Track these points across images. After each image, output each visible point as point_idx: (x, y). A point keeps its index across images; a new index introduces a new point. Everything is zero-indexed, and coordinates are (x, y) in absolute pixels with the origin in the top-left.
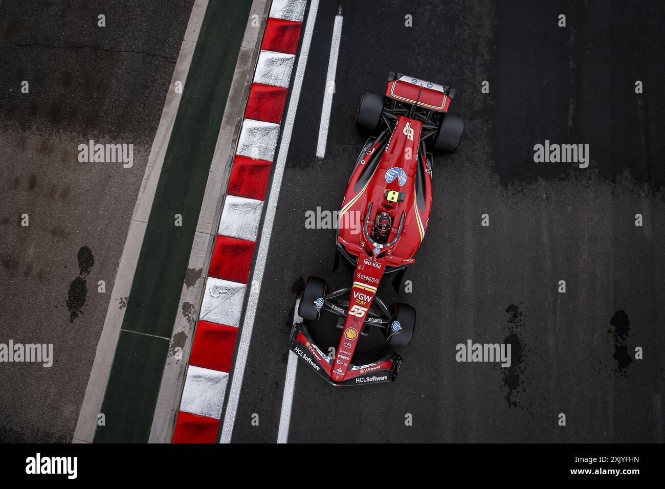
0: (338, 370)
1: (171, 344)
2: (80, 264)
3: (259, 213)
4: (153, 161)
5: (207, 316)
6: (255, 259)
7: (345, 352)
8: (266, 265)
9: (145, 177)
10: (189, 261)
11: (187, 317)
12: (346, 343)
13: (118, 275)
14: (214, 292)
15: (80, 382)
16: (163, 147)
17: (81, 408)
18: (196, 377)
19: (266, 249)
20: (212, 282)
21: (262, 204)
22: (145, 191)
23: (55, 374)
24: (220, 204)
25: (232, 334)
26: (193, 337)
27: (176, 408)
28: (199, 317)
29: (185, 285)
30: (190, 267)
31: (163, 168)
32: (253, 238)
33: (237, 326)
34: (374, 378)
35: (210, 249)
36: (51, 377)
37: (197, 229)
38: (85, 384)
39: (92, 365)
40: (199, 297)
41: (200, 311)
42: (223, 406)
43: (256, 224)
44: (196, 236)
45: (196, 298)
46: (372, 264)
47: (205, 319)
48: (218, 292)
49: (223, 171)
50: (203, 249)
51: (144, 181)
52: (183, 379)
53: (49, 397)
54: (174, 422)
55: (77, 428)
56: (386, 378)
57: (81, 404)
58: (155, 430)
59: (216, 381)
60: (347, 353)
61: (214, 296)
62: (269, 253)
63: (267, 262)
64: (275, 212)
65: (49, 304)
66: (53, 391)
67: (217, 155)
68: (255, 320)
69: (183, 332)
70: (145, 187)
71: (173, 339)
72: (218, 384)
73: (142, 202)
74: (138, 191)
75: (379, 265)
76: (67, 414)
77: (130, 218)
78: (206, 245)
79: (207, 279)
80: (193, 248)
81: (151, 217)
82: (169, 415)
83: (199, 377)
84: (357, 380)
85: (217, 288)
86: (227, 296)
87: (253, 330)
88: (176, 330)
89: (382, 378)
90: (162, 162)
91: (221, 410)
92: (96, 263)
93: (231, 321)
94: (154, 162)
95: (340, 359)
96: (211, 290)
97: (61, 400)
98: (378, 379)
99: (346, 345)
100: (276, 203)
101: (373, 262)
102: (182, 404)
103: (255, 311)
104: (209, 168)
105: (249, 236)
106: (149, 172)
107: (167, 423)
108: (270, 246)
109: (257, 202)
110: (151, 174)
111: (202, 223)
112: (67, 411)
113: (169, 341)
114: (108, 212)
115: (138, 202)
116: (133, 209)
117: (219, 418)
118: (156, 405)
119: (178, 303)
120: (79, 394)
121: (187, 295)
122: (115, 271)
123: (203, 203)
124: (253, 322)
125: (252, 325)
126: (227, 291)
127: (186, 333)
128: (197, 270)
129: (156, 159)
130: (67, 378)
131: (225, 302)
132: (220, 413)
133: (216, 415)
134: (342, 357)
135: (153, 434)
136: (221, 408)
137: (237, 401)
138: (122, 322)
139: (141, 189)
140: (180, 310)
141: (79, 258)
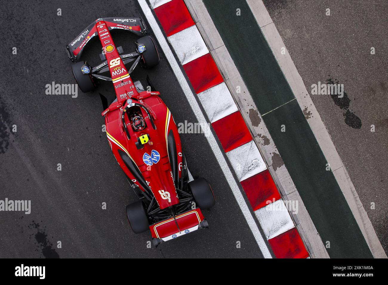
0: (102, 26)
1: (259, 114)
2: (353, 116)
3: (266, 231)
4: (362, 212)
5: (250, 145)
6: (246, 201)
7: (106, 37)
8: (236, 202)
9: (358, 199)
10: (287, 170)
11: (262, 136)
12: (109, 42)
13: (324, 127)
14: (256, 162)
15: (295, 52)
16: (363, 226)
17: (283, 40)
18: (229, 107)
19: (244, 212)
20: (262, 167)
21: (267, 238)
22: (350, 190)
23: (313, 45)
24: (295, 218)
25: (226, 147)
26: (249, 127)
27: (228, 82)
28: (255, 142)
29: (277, 152)
30: (284, 166)
31: (351, 213)
32: (257, 212)
33: (227, 153)
34: (79, 39)
35: (279, 186)
36: (314, 42)
37: (297, 191)
38: (292, 54)
39: (296, 66)
40: (264, 153)
41: (256, 145)
42: (200, 103)
43: (262, 223)
44: (295, 187)
45: (265, 151)
46: (127, 94)
47: (250, 143)
48: (254, 164)
49: (310, 240)
50: (284, 183)
51: (357, 195)
52: (236, 100)
53: (306, 31)
54: (222, 73)
55: (275, 28)
56: (72, 45)
57: (284, 42)
58: (230, 61)
59: (216, 113)
60: (104, 38)
61: (255, 160)
62: (240, 211)
63: (237, 204)
64: (256, 238)
65: (352, 79)
66: (307, 36)
67: (322, 247)
68: (219, 165)
69: (257, 126)
70: (353, 192)
71: (261, 117)
72: (213, 113)
73: (347, 181)
74: (355, 186)
75: (122, 97)
76: (288, 31)
77: (346, 166)
78: (284, 187)
79: (267, 166)
80: (291, 179)
81: (333, 177)
82: (228, 75)
83: (227, 108)
84: (88, 31)
85: (257, 166)
86: (247, 166)
87: (216, 159)
88: (262, 124)
89: (74, 43)
90: (355, 217)
91: (200, 100)
92: (344, 124)
93: (233, 154)
94: (360, 212)
95: (106, 32)
96: (259, 162)
97: (298, 35)
98: (76, 41)
99: (108, 41)
100: (259, 245)
101: (127, 96)
102: (226, 86)
103: (223, 170)
104: (320, 235)
105: (261, 212)
106: (358, 203)
107: (226, 70)
108: (243, 216)
109: (272, 237)
110: (356, 203)
111: (298, 198)
112: (289, 32)
113: (262, 114)
114: (363, 159)
115: (350, 179)
116: (349, 173)
117: (198, 95)
118: (241, 75)
119: (274, 140)
120: (290, 46)
121: (272, 149)
122: (328, 128)
123: (307, 211)
124: (220, 163)
125: (218, 161)
126: (249, 169)
127: (255, 127)
128: (278, 168)
129: (361, 215)
130: (305, 49)
131: (245, 162)
132: (199, 98)
133: (201, 95)
134: (106, 34)
135: (229, 58)
136: (201, 101)
137: (194, 111)
138: (299, 103)
139: (354, 189)
140: (269, 137)
141: (357, 118)
